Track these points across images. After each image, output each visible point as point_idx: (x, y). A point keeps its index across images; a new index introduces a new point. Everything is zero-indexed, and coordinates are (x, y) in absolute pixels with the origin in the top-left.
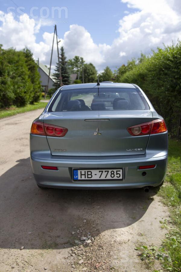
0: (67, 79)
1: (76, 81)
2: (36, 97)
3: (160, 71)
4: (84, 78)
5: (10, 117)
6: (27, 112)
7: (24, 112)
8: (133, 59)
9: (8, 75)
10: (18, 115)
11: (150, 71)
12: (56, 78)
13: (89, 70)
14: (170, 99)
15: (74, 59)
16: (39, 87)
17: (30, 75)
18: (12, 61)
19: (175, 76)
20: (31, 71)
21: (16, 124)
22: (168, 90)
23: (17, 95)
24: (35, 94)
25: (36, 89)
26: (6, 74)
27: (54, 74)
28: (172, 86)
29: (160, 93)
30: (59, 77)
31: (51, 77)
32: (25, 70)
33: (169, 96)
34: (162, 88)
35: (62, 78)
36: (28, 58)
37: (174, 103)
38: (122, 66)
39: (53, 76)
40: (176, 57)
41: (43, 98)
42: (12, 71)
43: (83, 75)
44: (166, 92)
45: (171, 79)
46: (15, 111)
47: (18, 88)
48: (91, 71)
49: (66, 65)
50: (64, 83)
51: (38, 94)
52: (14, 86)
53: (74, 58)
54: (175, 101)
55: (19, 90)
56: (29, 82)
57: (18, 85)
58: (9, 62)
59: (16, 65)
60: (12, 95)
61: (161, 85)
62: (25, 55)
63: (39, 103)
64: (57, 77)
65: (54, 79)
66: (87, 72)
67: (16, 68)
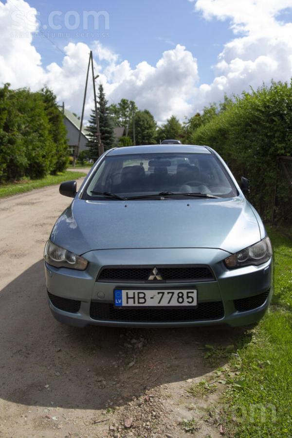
0: (109, 135)
1: (122, 138)
2: (60, 163)
3: (246, 126)
4: (136, 134)
5: (22, 194)
6: (48, 187)
7: (42, 186)
8: (212, 104)
9: (19, 129)
10: (34, 191)
11: (232, 125)
12: (92, 134)
13: (143, 121)
14: (260, 167)
15: (120, 104)
16: (65, 148)
17: (51, 129)
18: (24, 109)
19: (267, 133)
20: (53, 123)
21: (33, 204)
22: (258, 153)
23: (32, 160)
24: (58, 159)
25: (61, 151)
26: (15, 129)
27: (87, 127)
28: (262, 148)
29: (247, 157)
30: (96, 132)
31: (84, 133)
32: (44, 121)
33: (259, 163)
34: (249, 151)
35: (100, 134)
36: (48, 103)
37: (267, 173)
38: (196, 116)
39: (87, 130)
40: (268, 107)
41: (71, 165)
42: (24, 123)
43: (134, 130)
44: (255, 156)
45: (261, 137)
46: (30, 185)
47: (34, 149)
48: (147, 124)
49: (108, 113)
50: (104, 141)
51: (64, 159)
52: (27, 147)
53: (120, 102)
54: (268, 169)
55: (35, 152)
56: (49, 140)
57: (34, 145)
58: (20, 110)
59: (30, 115)
60: (24, 161)
61: (248, 146)
62: (44, 98)
63: (64, 173)
64: (92, 132)
65: (87, 135)
66: (140, 124)
67: (31, 119)
